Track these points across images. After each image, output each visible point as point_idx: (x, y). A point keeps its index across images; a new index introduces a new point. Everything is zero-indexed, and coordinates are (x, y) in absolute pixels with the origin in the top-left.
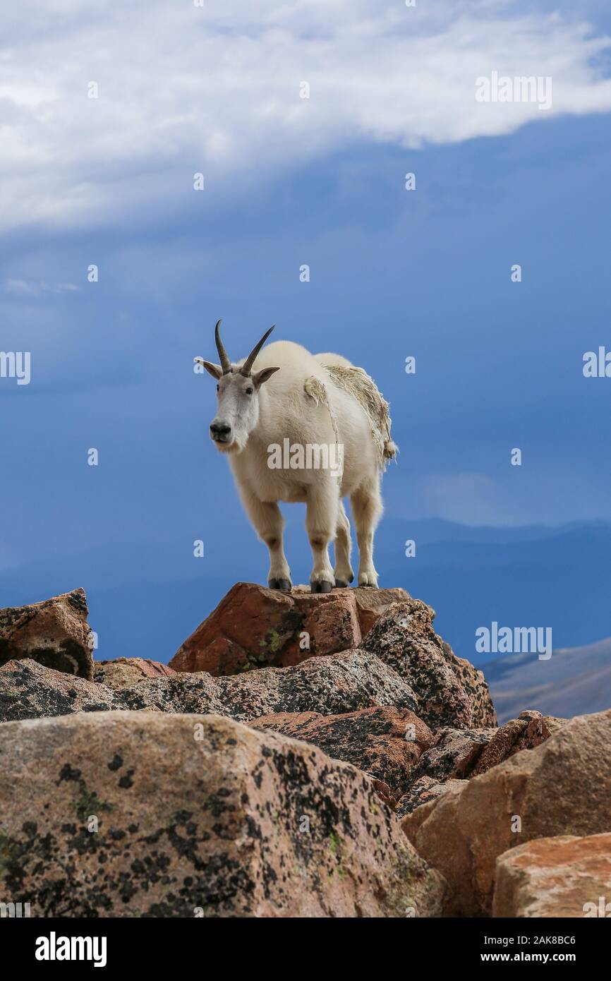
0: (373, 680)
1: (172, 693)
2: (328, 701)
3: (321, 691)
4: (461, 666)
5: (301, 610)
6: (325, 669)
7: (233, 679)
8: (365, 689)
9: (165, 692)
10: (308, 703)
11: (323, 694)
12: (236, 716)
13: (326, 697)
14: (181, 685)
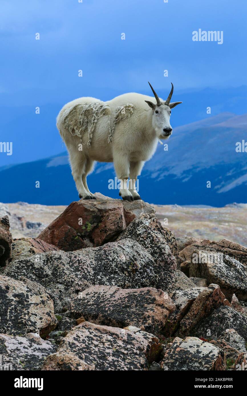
0: (135, 254)
1: (47, 261)
2: (116, 265)
3: (113, 260)
4: (165, 231)
5: (101, 214)
6: (115, 249)
7: (74, 253)
8: (133, 259)
9: (44, 261)
10: (108, 266)
11: (114, 261)
12: (76, 273)
13: (115, 263)
14: (51, 258)
